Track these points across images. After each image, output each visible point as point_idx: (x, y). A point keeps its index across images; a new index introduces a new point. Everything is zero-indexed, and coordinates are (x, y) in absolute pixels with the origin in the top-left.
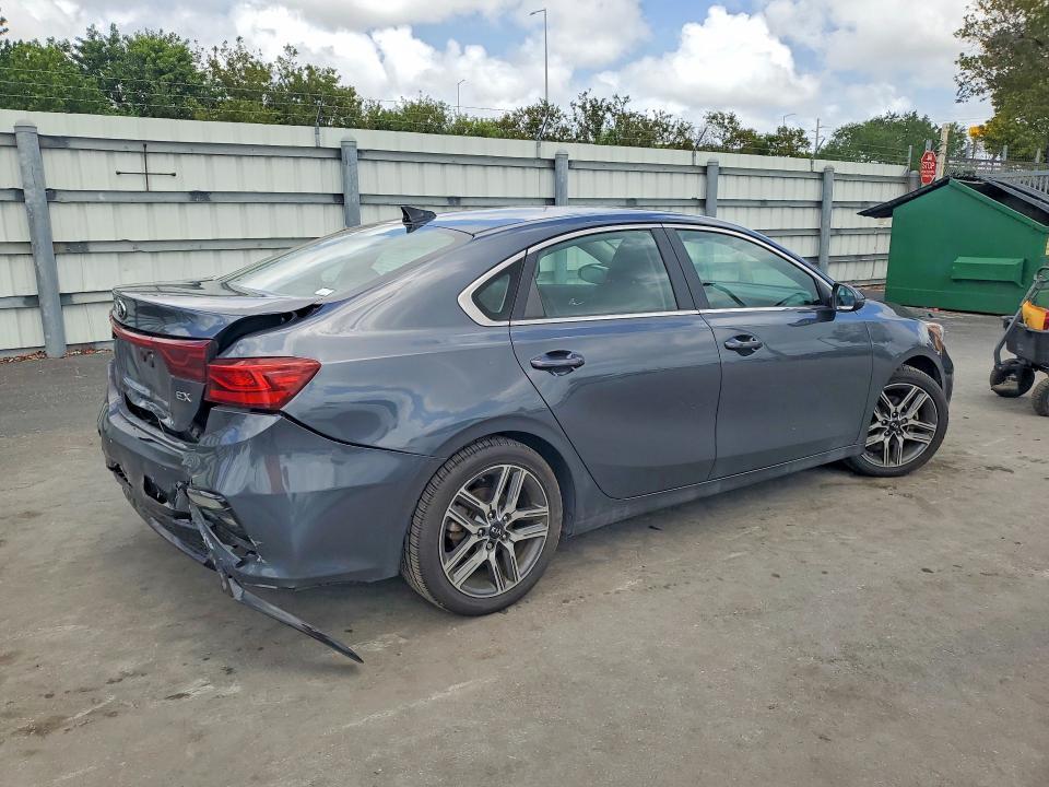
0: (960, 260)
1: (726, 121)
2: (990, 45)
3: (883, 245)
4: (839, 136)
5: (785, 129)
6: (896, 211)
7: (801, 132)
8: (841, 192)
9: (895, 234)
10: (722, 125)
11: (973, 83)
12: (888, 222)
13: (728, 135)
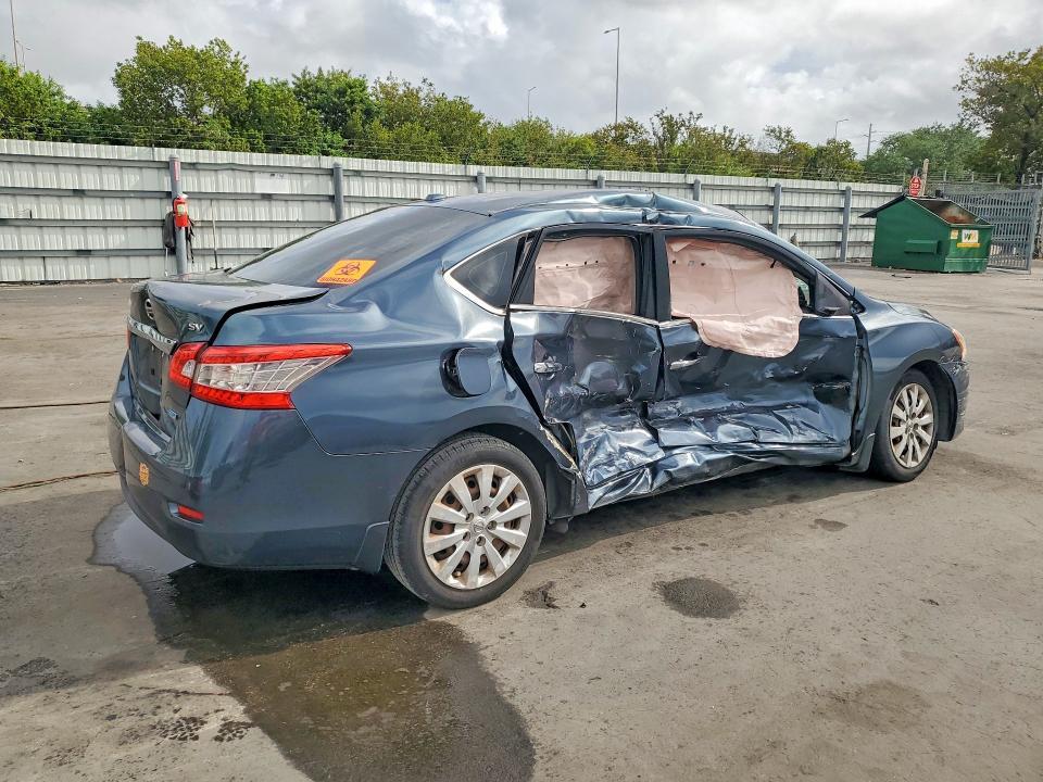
0: (909, 241)
1: (783, 135)
2: (981, 92)
3: (870, 236)
4: (886, 144)
5: (834, 141)
6: (879, 214)
7: (848, 144)
8: (855, 203)
9: (878, 230)
10: (779, 138)
11: (972, 119)
12: (873, 221)
13: (784, 146)
